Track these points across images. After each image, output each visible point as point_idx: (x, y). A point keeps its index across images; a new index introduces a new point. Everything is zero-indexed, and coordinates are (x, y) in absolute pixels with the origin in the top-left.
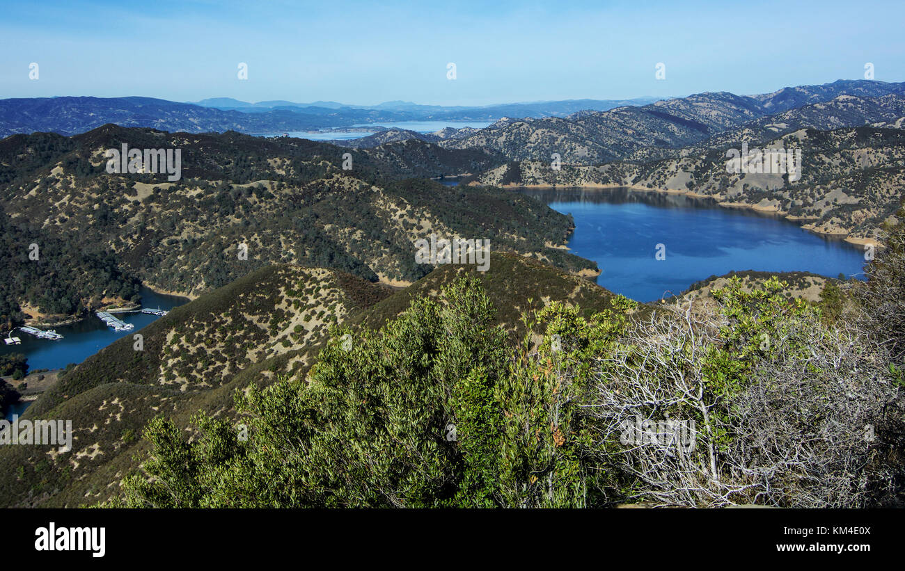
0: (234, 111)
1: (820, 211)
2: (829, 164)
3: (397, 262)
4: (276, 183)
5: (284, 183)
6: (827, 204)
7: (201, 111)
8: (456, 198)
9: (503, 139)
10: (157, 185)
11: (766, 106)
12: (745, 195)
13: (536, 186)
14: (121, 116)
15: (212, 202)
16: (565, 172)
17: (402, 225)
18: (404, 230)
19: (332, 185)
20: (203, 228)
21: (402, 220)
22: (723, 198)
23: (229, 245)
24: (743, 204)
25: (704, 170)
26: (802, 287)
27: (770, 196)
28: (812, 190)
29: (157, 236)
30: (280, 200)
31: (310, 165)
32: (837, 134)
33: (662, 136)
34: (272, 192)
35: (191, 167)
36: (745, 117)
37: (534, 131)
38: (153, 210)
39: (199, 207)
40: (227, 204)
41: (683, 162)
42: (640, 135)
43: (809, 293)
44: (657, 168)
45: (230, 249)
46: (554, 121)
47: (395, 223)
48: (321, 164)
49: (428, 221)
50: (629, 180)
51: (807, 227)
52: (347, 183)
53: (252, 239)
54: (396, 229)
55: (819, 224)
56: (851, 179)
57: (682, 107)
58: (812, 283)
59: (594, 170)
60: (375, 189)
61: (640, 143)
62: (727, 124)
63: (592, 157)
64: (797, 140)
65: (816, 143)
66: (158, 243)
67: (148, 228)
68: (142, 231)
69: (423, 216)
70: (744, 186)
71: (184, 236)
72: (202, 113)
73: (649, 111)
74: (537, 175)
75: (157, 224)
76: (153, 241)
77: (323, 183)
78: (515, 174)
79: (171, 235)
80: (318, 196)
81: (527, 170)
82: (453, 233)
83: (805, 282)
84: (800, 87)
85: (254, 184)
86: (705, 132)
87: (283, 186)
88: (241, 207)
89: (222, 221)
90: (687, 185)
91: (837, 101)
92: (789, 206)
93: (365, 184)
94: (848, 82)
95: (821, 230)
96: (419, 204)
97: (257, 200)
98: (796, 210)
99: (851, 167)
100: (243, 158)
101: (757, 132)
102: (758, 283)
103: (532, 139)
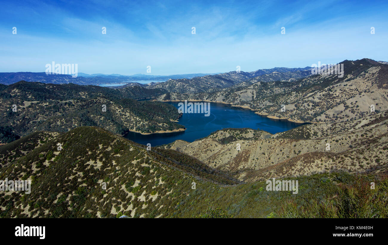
0: (82, 77)
1: (261, 107)
2: (266, 93)
3: (115, 128)
4: (76, 101)
5: (79, 101)
6: (264, 105)
7: (70, 77)
8: (141, 105)
9: (168, 85)
10: (32, 102)
11: (253, 75)
12: (240, 103)
13: (175, 101)
14: (40, 79)
15: (51, 108)
16: (184, 96)
17: (119, 115)
18: (120, 116)
19: (97, 101)
20: (46, 117)
21: (119, 113)
22: (233, 104)
23: (53, 123)
24: (239, 106)
25: (228, 95)
26: (246, 133)
27: (247, 103)
28: (259, 101)
29: (28, 120)
30: (77, 107)
31: (94, 94)
32: (270, 83)
33: (219, 85)
34: (74, 104)
35: (49, 95)
36: (246, 79)
37: (178, 83)
38: (30, 111)
39: (46, 109)
40: (57, 108)
41: (222, 93)
42: (212, 84)
43: (248, 135)
44: (214, 95)
45: (53, 124)
46: (184, 80)
47: (117, 114)
48: (98, 94)
49: (128, 113)
50: (205, 98)
51: (256, 113)
52: (102, 100)
53: (62, 121)
54: (117, 116)
55: (260, 112)
56: (271, 98)
57: (227, 76)
58: (249, 131)
59: (194, 95)
60: (111, 102)
61: (212, 87)
62: (240, 81)
63: (196, 91)
64: (257, 85)
65: (263, 86)
66: (28, 122)
67: (26, 117)
68: (23, 118)
69: (127, 111)
70: (240, 100)
71: (39, 120)
72: (70, 78)
73: (216, 77)
74: (175, 97)
75: (29, 116)
76: (26, 122)
77: (93, 100)
78: (168, 97)
79: (34, 120)
80: (91, 105)
81: (172, 96)
82: (136, 117)
83: (247, 131)
84: (263, 69)
85: (67, 101)
86: (233, 83)
87: (78, 102)
88: (62, 109)
89: (54, 115)
90: (223, 100)
91: (273, 73)
92: (252, 106)
93: (108, 101)
94: (278, 68)
95: (260, 114)
96: (126, 107)
97: (68, 107)
98: (254, 107)
99: (273, 94)
100: (70, 92)
101: (247, 83)
102: (232, 132)
103: (177, 86)
